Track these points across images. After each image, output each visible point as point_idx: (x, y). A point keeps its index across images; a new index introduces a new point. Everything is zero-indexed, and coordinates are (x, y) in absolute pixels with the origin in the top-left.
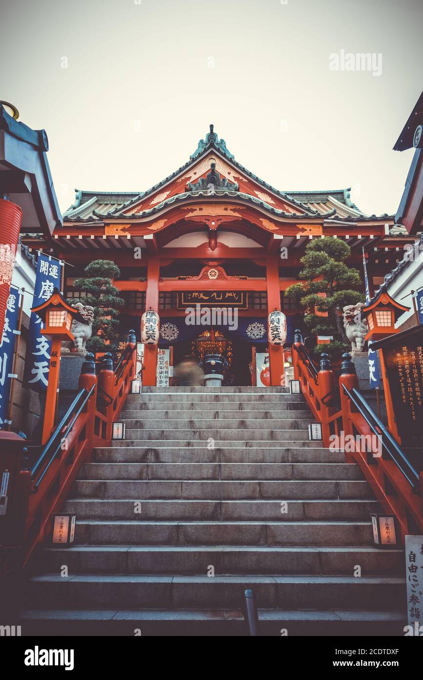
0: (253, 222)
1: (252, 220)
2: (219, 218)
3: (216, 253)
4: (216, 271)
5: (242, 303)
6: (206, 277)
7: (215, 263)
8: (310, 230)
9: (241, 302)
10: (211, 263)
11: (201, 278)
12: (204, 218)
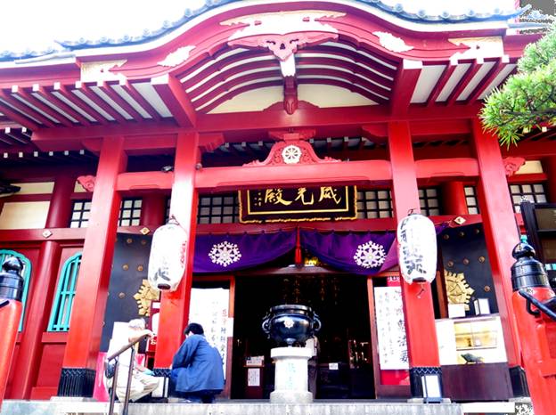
0: (360, 40)
1: (360, 37)
2: (293, 37)
3: (296, 119)
4: (298, 149)
5: (347, 210)
6: (279, 160)
7: (295, 136)
8: (478, 48)
9: (345, 208)
10: (288, 136)
11: (270, 162)
12: (265, 39)
